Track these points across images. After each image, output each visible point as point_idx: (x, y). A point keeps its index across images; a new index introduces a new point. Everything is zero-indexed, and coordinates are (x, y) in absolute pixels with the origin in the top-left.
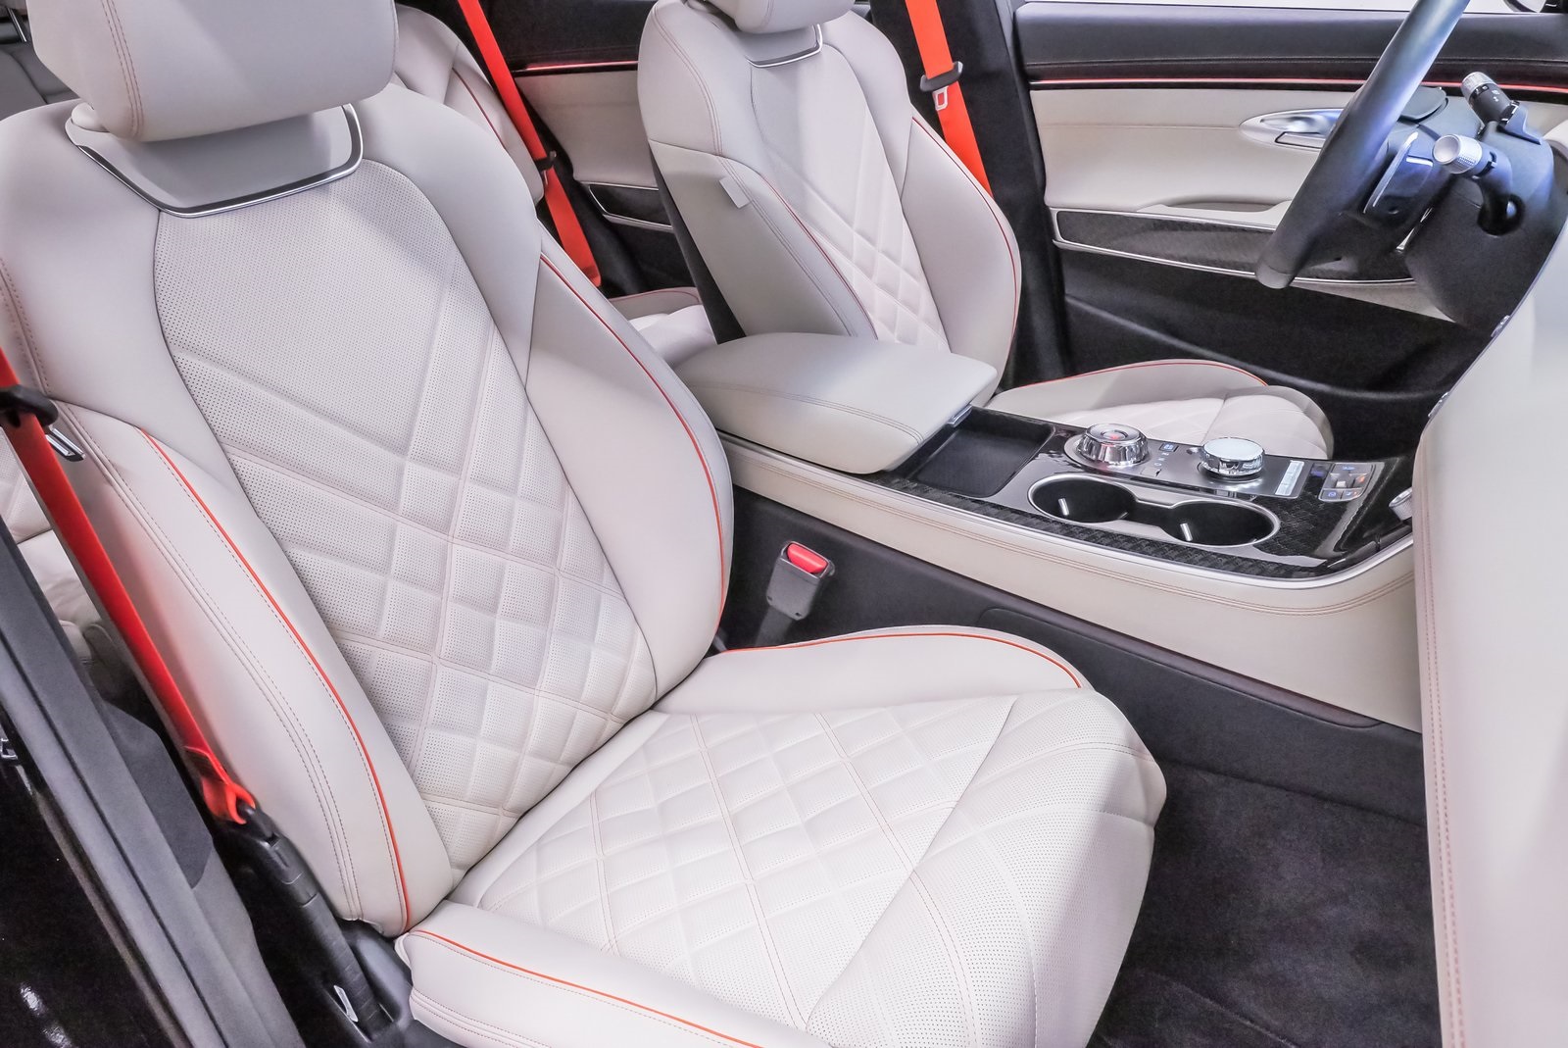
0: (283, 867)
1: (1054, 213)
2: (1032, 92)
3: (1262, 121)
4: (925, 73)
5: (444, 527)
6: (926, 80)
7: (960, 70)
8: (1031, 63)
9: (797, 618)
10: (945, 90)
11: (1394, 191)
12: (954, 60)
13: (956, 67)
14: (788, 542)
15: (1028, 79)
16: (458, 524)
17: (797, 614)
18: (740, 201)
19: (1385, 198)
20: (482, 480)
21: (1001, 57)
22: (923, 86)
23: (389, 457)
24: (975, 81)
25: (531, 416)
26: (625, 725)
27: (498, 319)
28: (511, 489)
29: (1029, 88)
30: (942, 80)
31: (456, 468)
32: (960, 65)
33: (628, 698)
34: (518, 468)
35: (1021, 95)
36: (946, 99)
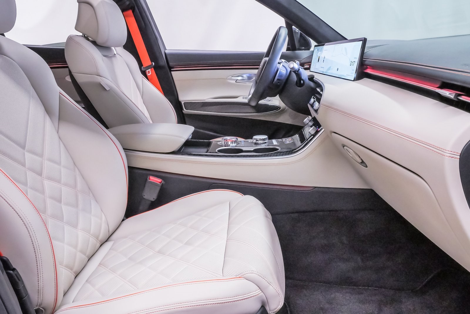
0: (17, 280)
1: (183, 103)
2: (172, 72)
3: (232, 77)
4: (143, 66)
5: (40, 174)
6: (144, 68)
7: (154, 64)
8: (171, 64)
9: (153, 200)
10: (150, 70)
11: (279, 78)
12: (151, 62)
13: (152, 64)
14: (149, 176)
15: (170, 68)
16: (45, 173)
17: (153, 199)
18: (107, 89)
19: (278, 79)
20: (50, 160)
21: (163, 62)
22: (143, 69)
23: (21, 149)
24: (157, 68)
25: (61, 143)
26: (101, 246)
27: (48, 111)
28: (59, 164)
29: (171, 71)
30: (148, 68)
31: (41, 155)
32: (153, 64)
33: (103, 235)
34: (60, 157)
35: (169, 73)
36: (150, 72)
